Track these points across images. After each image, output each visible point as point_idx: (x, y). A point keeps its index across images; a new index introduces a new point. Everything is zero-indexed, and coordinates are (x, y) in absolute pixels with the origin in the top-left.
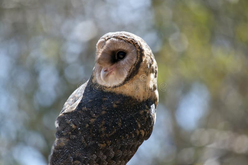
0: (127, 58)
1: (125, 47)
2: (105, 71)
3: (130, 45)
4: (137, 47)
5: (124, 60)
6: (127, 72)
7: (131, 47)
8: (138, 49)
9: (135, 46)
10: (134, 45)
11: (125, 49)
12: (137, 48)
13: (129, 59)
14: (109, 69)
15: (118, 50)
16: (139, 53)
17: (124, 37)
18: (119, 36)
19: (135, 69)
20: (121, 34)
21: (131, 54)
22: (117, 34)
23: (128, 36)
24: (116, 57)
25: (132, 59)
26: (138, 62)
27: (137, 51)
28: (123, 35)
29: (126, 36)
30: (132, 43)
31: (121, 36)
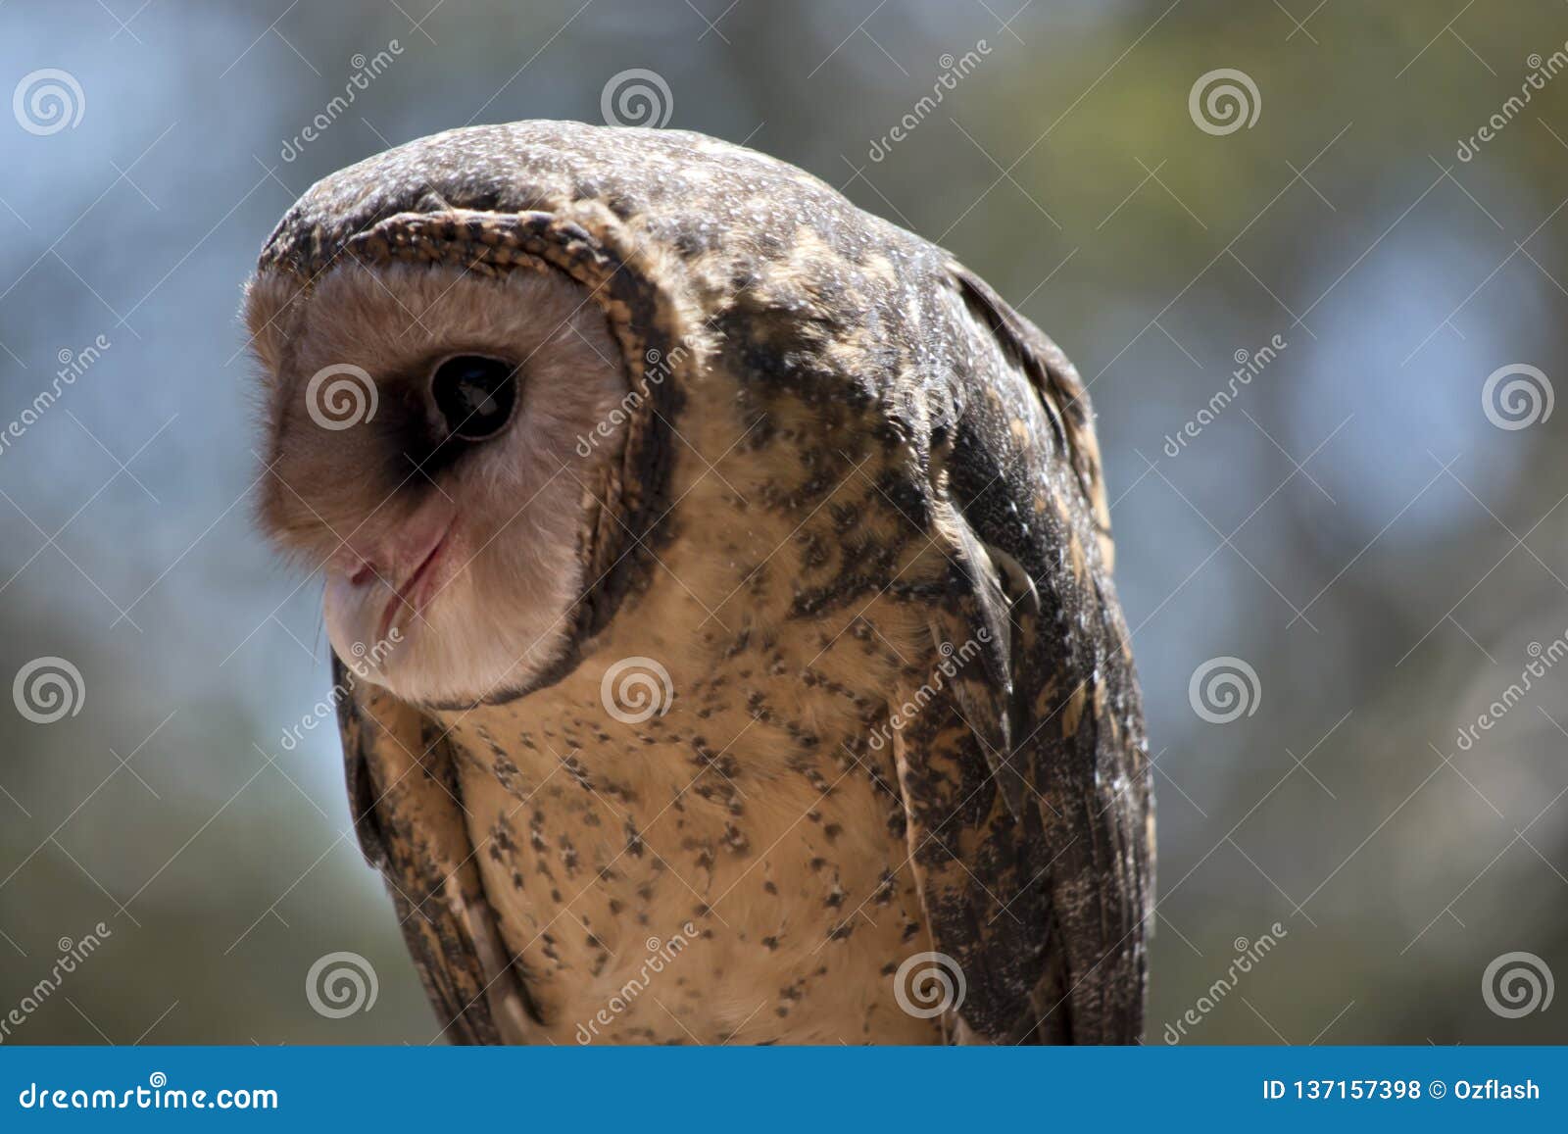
0: (536, 413)
1: (479, 327)
2: (359, 580)
3: (527, 287)
4: (592, 283)
5: (514, 433)
6: (572, 552)
7: (537, 306)
8: (607, 306)
9: (578, 282)
10: (564, 273)
11: (485, 335)
12: (600, 296)
13: (549, 421)
14: (390, 551)
15: (433, 356)
16: (628, 338)
17: (449, 231)
18: (401, 228)
19: (635, 504)
20: (413, 200)
21: (555, 370)
22: (381, 210)
23: (488, 200)
24: (434, 413)
25: (573, 410)
26: (647, 420)
27: (610, 322)
28: (436, 207)
29: (464, 216)
30: (541, 266)
31: (425, 229)
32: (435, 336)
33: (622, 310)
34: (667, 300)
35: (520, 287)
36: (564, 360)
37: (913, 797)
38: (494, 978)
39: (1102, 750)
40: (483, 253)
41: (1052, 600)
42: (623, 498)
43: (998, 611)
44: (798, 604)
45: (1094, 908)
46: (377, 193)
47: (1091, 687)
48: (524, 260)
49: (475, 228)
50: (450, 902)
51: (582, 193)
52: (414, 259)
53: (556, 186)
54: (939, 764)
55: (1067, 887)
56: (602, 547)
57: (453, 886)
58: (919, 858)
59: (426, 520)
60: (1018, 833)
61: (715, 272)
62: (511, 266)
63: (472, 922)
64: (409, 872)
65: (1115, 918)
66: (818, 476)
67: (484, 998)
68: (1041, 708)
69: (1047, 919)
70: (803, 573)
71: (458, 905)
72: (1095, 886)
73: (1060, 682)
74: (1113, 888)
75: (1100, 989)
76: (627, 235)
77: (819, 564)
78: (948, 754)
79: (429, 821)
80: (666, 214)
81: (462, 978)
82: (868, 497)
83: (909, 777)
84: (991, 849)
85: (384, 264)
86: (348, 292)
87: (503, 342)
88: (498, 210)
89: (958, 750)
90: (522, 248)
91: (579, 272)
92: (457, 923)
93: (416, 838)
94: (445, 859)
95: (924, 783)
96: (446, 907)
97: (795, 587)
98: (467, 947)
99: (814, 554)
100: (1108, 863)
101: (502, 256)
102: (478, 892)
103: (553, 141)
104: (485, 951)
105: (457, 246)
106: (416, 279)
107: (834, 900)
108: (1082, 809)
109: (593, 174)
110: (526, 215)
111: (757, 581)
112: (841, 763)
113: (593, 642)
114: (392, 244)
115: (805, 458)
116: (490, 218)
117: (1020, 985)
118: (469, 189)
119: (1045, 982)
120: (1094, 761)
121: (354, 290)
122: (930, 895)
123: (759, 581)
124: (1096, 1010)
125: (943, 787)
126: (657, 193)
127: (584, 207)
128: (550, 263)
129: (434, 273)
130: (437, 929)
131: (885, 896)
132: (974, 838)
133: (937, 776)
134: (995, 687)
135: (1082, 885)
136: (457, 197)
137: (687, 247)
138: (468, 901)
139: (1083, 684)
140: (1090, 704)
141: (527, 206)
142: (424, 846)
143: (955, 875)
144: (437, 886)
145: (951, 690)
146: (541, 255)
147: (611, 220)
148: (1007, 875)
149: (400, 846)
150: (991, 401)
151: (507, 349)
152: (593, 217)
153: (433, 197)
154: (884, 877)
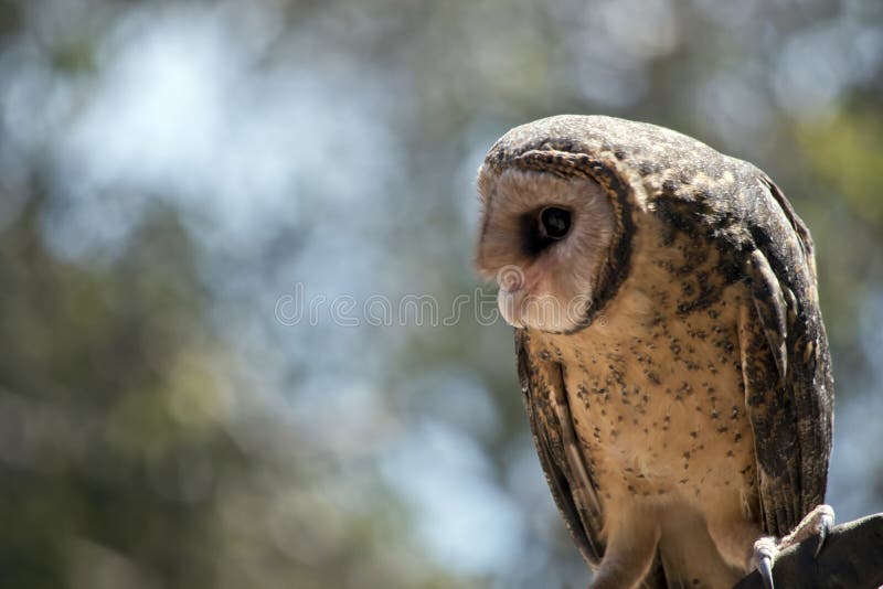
0: (578, 231)
3: (577, 183)
4: (602, 183)
5: (569, 238)
6: (588, 283)
7: (581, 191)
8: (608, 192)
9: (597, 183)
10: (592, 179)
11: (560, 201)
12: (605, 188)
13: (582, 235)
15: (541, 207)
16: (616, 204)
17: (550, 159)
18: (531, 156)
19: (614, 267)
20: (541, 145)
21: (586, 216)
22: (528, 147)
23: (569, 148)
24: (542, 227)
25: (593, 232)
26: (621, 236)
27: (609, 197)
28: (548, 149)
29: (556, 153)
30: (584, 176)
31: (541, 158)
32: (542, 200)
33: (614, 194)
34: (632, 191)
35: (575, 183)
36: (589, 212)
37: (749, 377)
38: (566, 434)
39: (817, 372)
40: (561, 168)
41: (801, 308)
42: (609, 264)
43: (781, 305)
44: (681, 307)
45: (812, 433)
46: (529, 139)
47: (815, 345)
48: (576, 172)
49: (560, 158)
50: (550, 402)
51: (606, 148)
52: (536, 170)
53: (595, 144)
54: (758, 364)
55: (802, 422)
56: (600, 282)
57: (552, 395)
58: (749, 402)
59: (535, 268)
60: (786, 395)
61: (656, 181)
62: (572, 175)
63: (559, 411)
64: (536, 390)
65: (819, 439)
66: (687, 266)
67: (561, 441)
68: (797, 349)
69: (795, 433)
70: (683, 296)
71: (554, 403)
72: (812, 423)
73: (803, 339)
74: (819, 427)
75: (813, 467)
76: (620, 166)
77: (689, 295)
78: (761, 360)
79: (546, 368)
80: (639, 159)
81: (553, 433)
82: (713, 269)
83: (747, 369)
84: (776, 400)
85: (524, 171)
86: (511, 181)
87: (568, 204)
88: (570, 152)
89: (764, 359)
90: (576, 168)
91: (598, 178)
92: (553, 411)
93: (540, 374)
94: (550, 384)
95: (752, 372)
96: (549, 404)
97: (678, 301)
98: (556, 421)
99: (688, 289)
100: (817, 416)
101: (568, 170)
102: (564, 399)
103: (602, 128)
104: (563, 423)
105: (551, 165)
106: (535, 177)
107: (715, 416)
108: (808, 391)
109: (613, 141)
110: (581, 155)
111: (663, 298)
112: (721, 359)
113: (598, 313)
114: (528, 163)
115: (685, 256)
116: (566, 155)
117: (785, 458)
118: (561, 143)
119: (792, 459)
120: (814, 375)
121: (514, 180)
122: (753, 418)
123: (664, 298)
124: (810, 475)
125: (759, 373)
126: (636, 152)
127: (605, 154)
128: (586, 174)
129: (542, 176)
130: (545, 413)
131: (735, 417)
132: (770, 394)
133: (758, 369)
134: (779, 334)
135: (808, 422)
136: (558, 145)
137: (645, 171)
138: (558, 402)
139: (811, 343)
140: (814, 352)
141: (583, 151)
142: (543, 377)
143: (761, 410)
144: (546, 395)
145: (763, 333)
146: (583, 171)
147: (615, 160)
148: (781, 411)
149: (534, 378)
150: (780, 228)
151: (570, 207)
152: (607, 158)
153: (548, 145)
154: (735, 409)
